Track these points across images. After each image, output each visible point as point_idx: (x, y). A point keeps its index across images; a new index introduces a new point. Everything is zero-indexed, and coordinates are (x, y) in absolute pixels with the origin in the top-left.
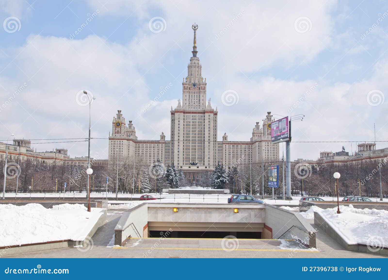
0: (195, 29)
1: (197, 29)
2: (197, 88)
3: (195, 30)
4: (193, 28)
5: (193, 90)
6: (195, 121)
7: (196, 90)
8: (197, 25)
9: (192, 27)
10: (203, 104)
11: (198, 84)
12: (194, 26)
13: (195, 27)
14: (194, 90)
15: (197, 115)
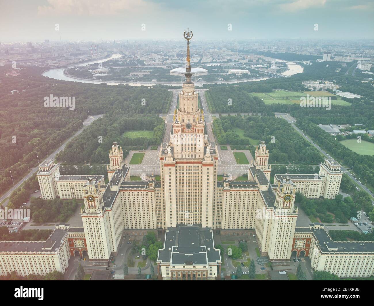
0: (188, 37)
1: (192, 37)
2: (193, 130)
3: (188, 40)
4: (186, 36)
5: (187, 132)
6: (190, 172)
7: (191, 132)
8: (191, 32)
9: (184, 35)
10: (200, 150)
11: (193, 124)
12: (187, 33)
13: (188, 36)
14: (189, 132)
15: (192, 165)
